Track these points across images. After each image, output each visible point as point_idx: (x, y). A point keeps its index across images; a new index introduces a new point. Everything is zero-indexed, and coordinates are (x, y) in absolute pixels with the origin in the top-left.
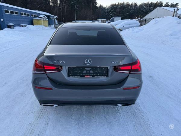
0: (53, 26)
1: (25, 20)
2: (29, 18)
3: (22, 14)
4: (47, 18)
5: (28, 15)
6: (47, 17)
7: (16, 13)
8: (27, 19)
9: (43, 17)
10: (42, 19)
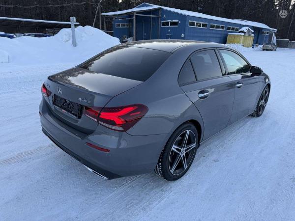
0: (261, 46)
1: (215, 35)
2: (223, 33)
3: (213, 27)
4: (253, 33)
5: (222, 27)
6: (253, 31)
7: (204, 25)
8: (218, 34)
9: (246, 31)
10: (243, 34)
